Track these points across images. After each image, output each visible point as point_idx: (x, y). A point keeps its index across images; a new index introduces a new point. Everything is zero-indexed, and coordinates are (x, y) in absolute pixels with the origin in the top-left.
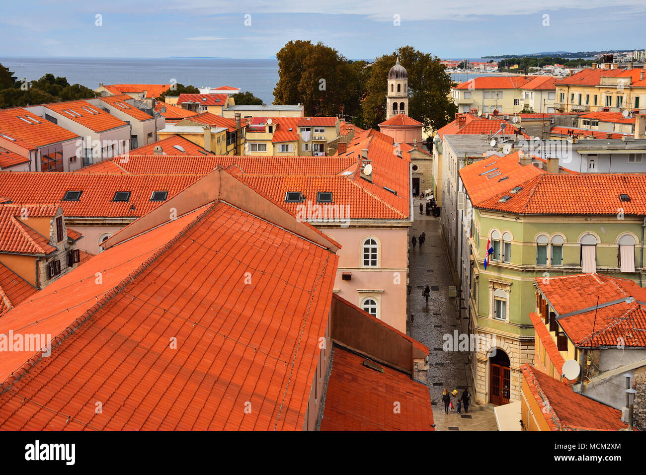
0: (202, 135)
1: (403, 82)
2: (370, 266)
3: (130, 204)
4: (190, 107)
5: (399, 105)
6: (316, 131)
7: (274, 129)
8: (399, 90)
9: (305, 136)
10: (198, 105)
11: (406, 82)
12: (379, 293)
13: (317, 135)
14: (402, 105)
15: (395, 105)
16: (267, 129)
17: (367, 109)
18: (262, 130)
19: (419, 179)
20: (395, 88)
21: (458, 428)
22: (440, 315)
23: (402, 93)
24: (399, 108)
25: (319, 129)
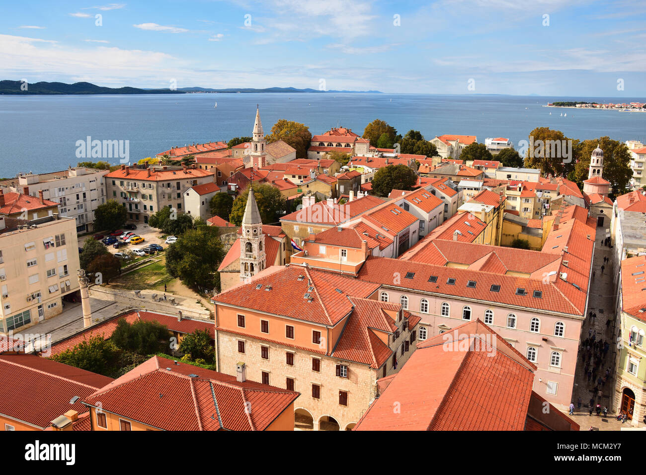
0: (481, 213)
1: (600, 158)
2: (558, 336)
3: (437, 284)
4: (479, 168)
5: (596, 171)
6: (546, 192)
7: (522, 189)
8: (597, 162)
9: (539, 194)
10: (483, 167)
11: (603, 158)
12: (562, 350)
13: (546, 194)
14: (599, 171)
15: (594, 171)
16: (518, 189)
17: (578, 170)
18: (515, 189)
19: (603, 218)
20: (595, 161)
21: (598, 429)
22: (601, 334)
23: (599, 165)
24: (596, 172)
25: (547, 191)
